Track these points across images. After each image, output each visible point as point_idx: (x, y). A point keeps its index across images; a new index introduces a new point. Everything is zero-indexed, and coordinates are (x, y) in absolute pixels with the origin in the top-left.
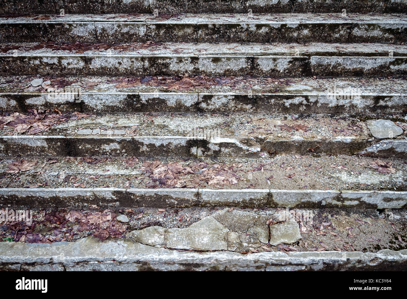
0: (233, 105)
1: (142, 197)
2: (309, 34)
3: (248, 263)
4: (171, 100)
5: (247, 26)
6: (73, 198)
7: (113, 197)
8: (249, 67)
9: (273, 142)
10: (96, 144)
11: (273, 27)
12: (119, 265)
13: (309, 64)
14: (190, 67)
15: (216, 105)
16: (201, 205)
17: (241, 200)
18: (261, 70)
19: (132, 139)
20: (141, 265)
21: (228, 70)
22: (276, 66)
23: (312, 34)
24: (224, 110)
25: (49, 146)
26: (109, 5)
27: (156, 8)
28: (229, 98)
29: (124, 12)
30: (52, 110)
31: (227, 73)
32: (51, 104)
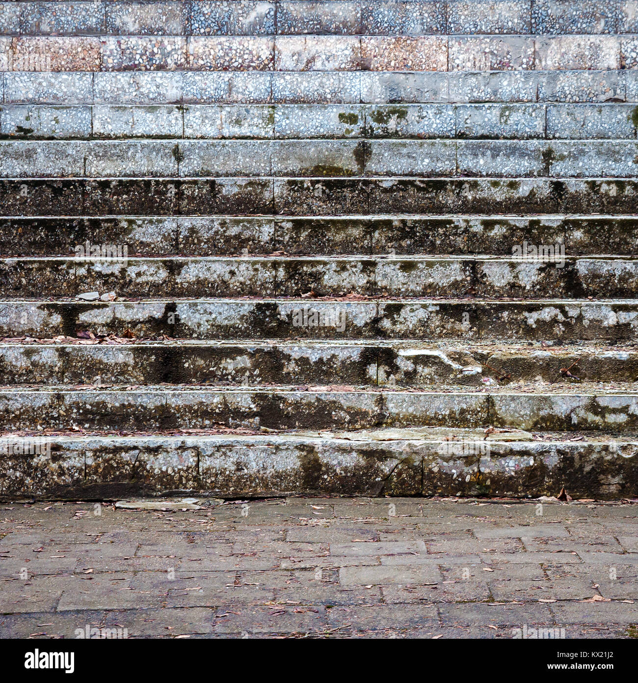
0: (437, 324)
1: (297, 405)
2: (586, 239)
5: (466, 224)
6: (190, 408)
7: (253, 406)
8: (468, 278)
9: (502, 360)
10: (214, 358)
11: (515, 226)
12: (275, 454)
13: (576, 273)
14: (361, 280)
15: (409, 323)
16: (386, 423)
17: (447, 413)
18: (490, 284)
19: (273, 347)
20: (304, 453)
21: (430, 286)
22: (518, 277)
23: (591, 239)
24: (422, 333)
25: (136, 363)
26: (192, 198)
27: (287, 204)
28: (430, 309)
29: (222, 212)
30: (120, 334)
31: (429, 291)
32: (121, 323)
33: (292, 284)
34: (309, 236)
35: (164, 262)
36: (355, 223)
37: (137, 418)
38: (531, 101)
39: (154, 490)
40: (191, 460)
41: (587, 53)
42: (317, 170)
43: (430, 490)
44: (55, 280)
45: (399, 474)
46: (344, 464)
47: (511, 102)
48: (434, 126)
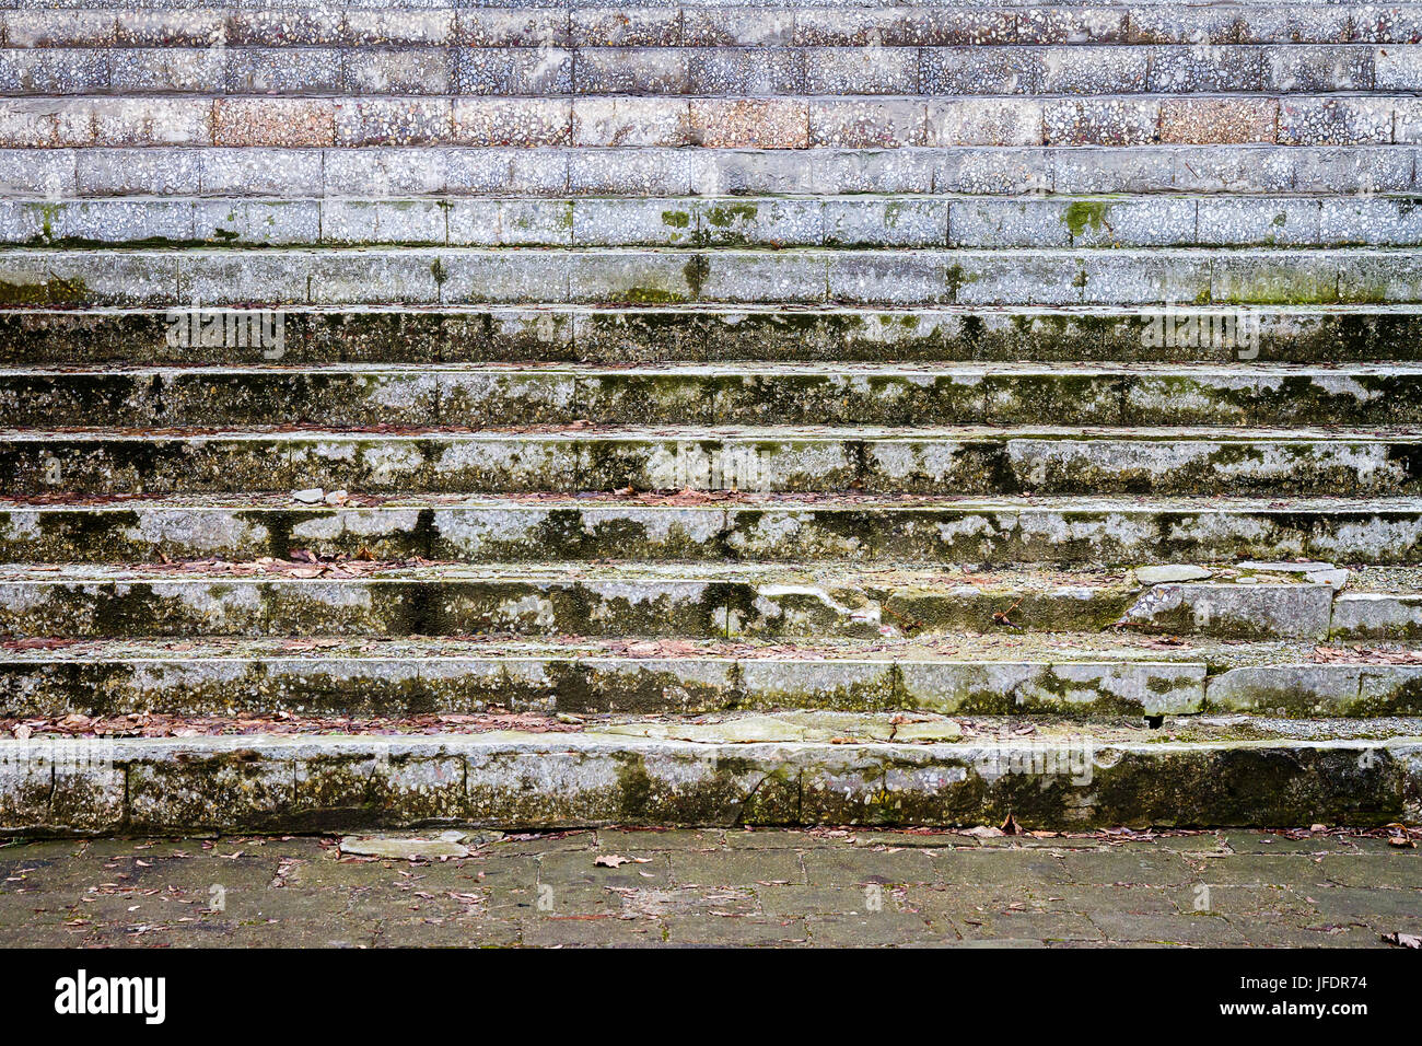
0: (812, 539)
1: (612, 678)
2: (1016, 403)
3: (847, 758)
4: (657, 525)
5: (846, 382)
6: (454, 682)
7: (546, 680)
8: (853, 466)
9: (908, 600)
10: (489, 599)
11: (915, 384)
12: (580, 764)
13: (1007, 459)
15: (770, 538)
16: (743, 704)
17: (833, 689)
18: (883, 475)
19: (575, 584)
21: (798, 477)
22: (923, 464)
23: (1022, 403)
24: (790, 554)
25: (375, 607)
26: (458, 339)
27: (592, 347)
28: (801, 519)
29: (500, 359)
30: (353, 555)
31: (796, 484)
32: (355, 538)
33: (600, 475)
34: (625, 399)
35: (418, 443)
36: (689, 381)
37: (375, 698)
38: (924, 192)
39: (399, 819)
40: (455, 774)
41: (997, 123)
42: (633, 297)
43: (811, 816)
44: (261, 469)
45: (766, 794)
46: (683, 779)
47: (898, 192)
48: (794, 229)
